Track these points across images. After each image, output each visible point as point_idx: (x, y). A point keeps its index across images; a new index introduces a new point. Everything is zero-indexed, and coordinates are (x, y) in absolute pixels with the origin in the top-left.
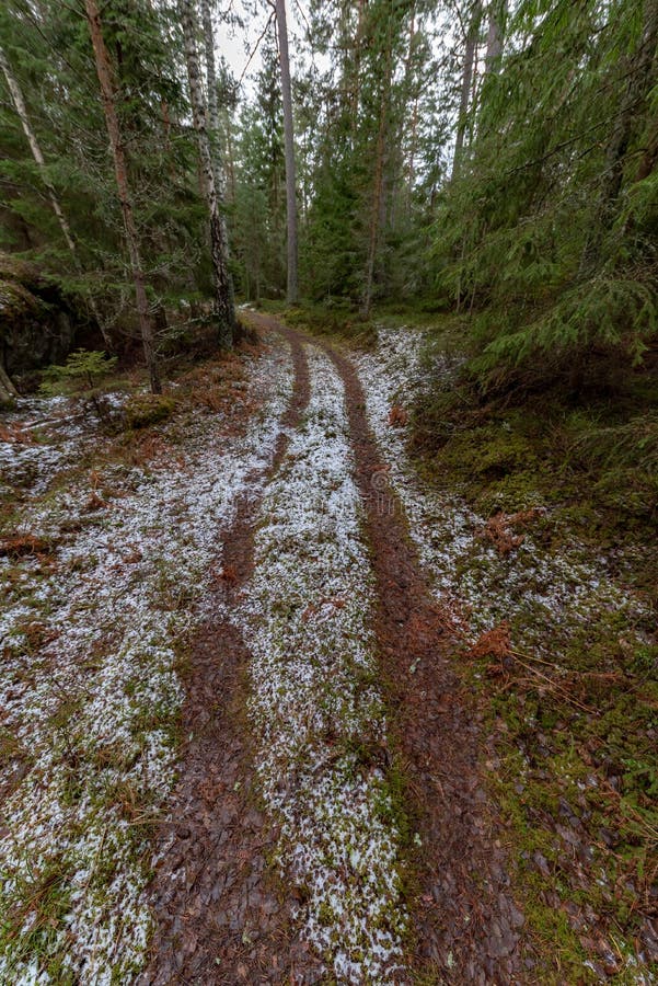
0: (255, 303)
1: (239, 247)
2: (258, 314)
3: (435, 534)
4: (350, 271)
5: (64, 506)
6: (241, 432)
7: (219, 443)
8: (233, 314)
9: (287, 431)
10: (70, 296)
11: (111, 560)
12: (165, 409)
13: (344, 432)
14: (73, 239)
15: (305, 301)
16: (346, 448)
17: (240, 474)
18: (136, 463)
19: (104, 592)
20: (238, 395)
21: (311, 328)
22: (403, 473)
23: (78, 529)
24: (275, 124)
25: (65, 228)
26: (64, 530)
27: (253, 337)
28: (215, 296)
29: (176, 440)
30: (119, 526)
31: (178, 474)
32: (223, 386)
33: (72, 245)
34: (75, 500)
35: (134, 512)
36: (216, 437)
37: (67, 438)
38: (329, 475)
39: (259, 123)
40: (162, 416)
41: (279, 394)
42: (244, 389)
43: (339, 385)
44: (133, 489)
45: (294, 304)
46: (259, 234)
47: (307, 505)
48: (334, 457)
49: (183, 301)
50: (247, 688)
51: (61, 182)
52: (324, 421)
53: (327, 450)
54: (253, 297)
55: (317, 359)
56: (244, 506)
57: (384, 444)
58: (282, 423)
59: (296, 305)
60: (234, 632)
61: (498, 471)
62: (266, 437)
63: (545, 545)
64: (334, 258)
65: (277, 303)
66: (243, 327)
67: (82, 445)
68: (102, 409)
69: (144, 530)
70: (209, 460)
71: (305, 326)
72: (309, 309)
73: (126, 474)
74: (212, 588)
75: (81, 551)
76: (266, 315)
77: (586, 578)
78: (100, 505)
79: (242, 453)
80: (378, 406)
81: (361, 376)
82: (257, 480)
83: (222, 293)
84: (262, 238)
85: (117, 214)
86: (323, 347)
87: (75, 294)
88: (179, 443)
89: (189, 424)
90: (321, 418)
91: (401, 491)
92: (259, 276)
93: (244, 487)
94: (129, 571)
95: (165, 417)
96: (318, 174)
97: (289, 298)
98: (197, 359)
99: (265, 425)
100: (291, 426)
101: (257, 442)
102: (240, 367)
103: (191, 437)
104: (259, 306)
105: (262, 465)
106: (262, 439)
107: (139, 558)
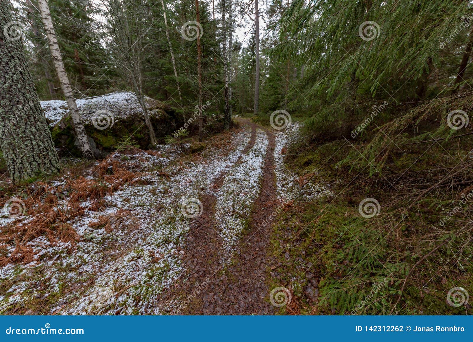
0: (241, 114)
1: (237, 95)
2: (242, 118)
3: (283, 183)
4: (279, 102)
5: (172, 169)
6: (226, 155)
7: (219, 158)
8: (230, 118)
9: (242, 155)
10: (178, 114)
11: (184, 182)
12: (203, 147)
13: (263, 156)
14: (182, 97)
15: (261, 113)
16: (262, 160)
17: (224, 165)
18: (192, 161)
19: (182, 187)
20: (227, 144)
21: (262, 123)
22: (280, 168)
23: (175, 174)
24: (254, 53)
25: (180, 93)
26: (172, 173)
27: (237, 126)
28: (224, 112)
29: (205, 156)
30: (186, 175)
31: (204, 165)
32: (223, 141)
33: (181, 98)
34: (175, 169)
35: (190, 172)
36: (218, 156)
37: (171, 156)
38: (253, 167)
39: (248, 53)
40: (201, 149)
41: (243, 144)
42: (230, 143)
43: (267, 142)
44: (191, 167)
45: (256, 114)
46: (245, 90)
47: (242, 173)
48: (257, 162)
49: (213, 114)
50: (216, 204)
51: (181, 81)
52: (257, 153)
53: (255, 160)
54: (241, 112)
55: (261, 134)
56: (222, 173)
57: (277, 160)
58: (241, 153)
59: (257, 115)
60: (215, 197)
61: (307, 164)
62: (235, 157)
63: (314, 183)
64: (273, 97)
65: (250, 114)
66: (234, 123)
67: (175, 158)
68: (183, 148)
69: (193, 176)
70: (215, 163)
71: (259, 122)
72: (262, 116)
73: (189, 163)
74: (210, 188)
75: (176, 179)
76: (245, 119)
77: (322, 190)
78: (182, 169)
79: (225, 161)
80: (279, 148)
81: (276, 140)
82: (229, 168)
83: (227, 111)
84: (247, 92)
85: (197, 91)
86: (265, 130)
87: (179, 113)
88: (206, 157)
89: (210, 152)
90: (255, 151)
91: (278, 173)
92: (243, 105)
93: (224, 169)
94: (188, 184)
95: (202, 149)
96: (270, 68)
97: (254, 113)
98: (215, 133)
99: (235, 153)
100: (244, 154)
101: (231, 158)
102: (230, 136)
103: (210, 156)
104: (242, 116)
105: (231, 164)
106: (233, 157)
107: (191, 182)
